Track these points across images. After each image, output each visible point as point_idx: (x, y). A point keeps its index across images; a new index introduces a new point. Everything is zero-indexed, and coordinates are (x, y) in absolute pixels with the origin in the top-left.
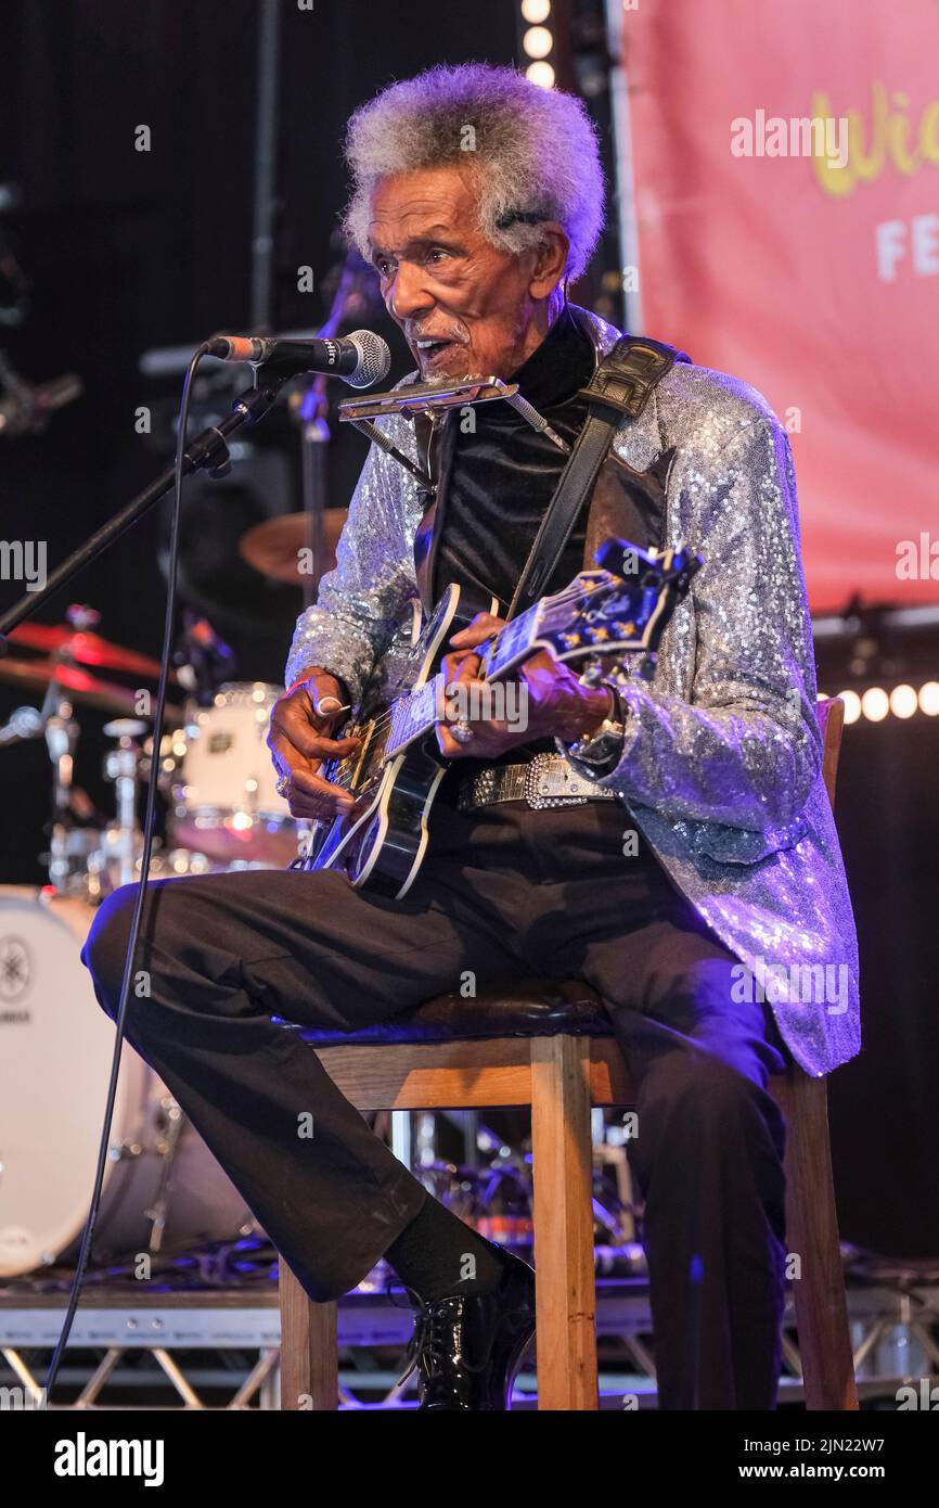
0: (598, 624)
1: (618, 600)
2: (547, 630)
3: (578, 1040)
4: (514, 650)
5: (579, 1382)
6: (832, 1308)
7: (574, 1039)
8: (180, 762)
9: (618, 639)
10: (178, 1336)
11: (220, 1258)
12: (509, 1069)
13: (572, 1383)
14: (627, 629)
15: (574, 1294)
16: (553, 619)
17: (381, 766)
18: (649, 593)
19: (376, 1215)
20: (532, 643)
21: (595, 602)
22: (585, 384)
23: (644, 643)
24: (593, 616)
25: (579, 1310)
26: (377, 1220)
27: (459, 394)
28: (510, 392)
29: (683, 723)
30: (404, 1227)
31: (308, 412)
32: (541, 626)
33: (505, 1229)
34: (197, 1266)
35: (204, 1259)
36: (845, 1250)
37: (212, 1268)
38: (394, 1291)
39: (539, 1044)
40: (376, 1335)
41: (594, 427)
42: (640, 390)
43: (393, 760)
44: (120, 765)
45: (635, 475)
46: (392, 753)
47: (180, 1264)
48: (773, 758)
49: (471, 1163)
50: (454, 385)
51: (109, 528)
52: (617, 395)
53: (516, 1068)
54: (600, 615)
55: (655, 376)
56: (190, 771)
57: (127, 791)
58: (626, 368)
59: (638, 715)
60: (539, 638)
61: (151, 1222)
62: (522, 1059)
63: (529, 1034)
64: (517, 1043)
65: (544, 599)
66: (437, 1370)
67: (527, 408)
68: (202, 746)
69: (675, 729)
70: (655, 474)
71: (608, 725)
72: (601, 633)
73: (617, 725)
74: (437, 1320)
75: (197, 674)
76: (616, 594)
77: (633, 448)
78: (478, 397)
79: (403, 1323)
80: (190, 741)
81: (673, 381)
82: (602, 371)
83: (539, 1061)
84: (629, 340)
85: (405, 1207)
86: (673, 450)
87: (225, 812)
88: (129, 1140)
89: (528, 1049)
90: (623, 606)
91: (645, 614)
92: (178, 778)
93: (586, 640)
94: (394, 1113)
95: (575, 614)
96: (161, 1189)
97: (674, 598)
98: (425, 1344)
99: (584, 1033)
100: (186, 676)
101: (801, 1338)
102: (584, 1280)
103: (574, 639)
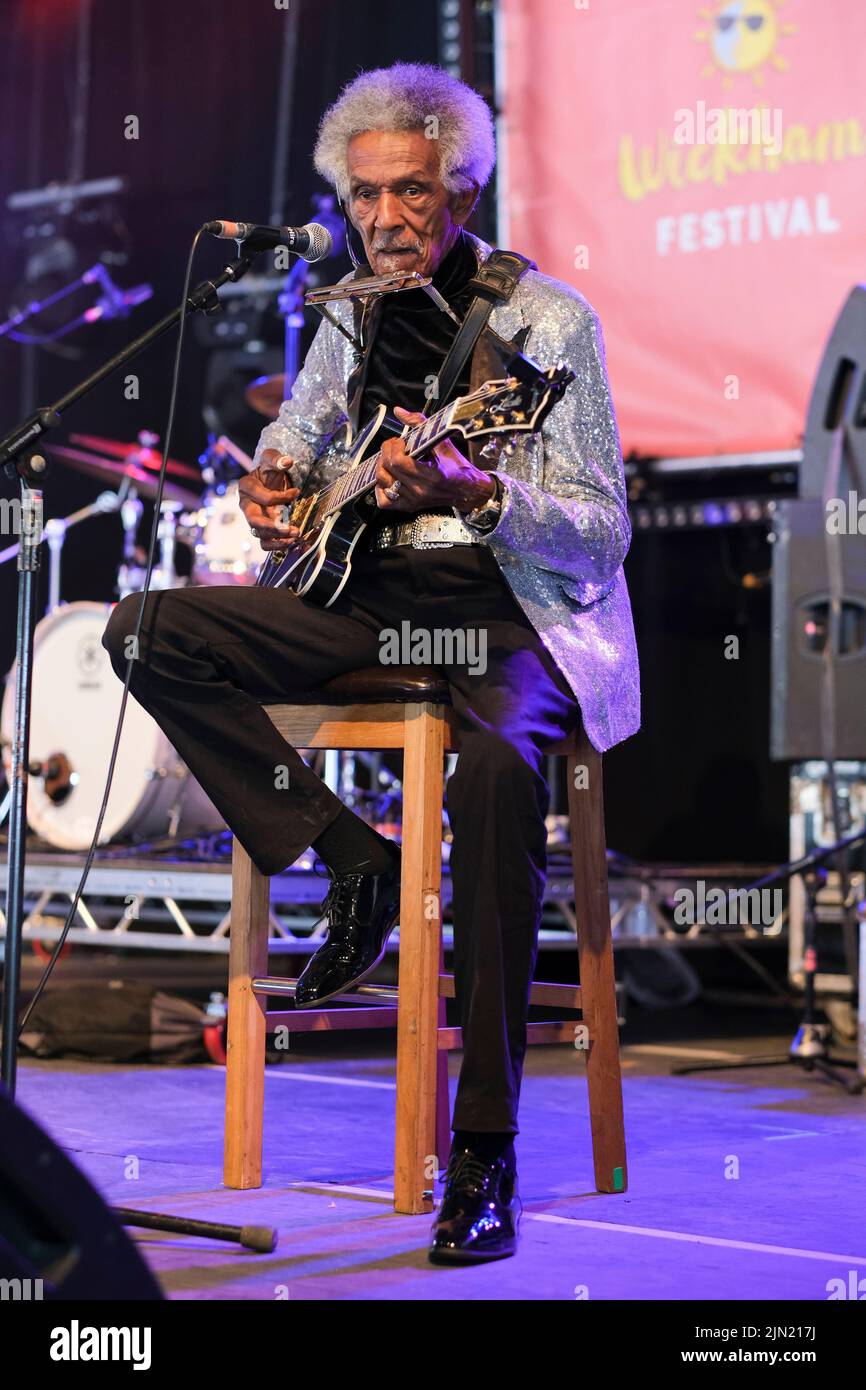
0: (498, 413)
1: (514, 398)
2: (460, 418)
3: (437, 707)
4: (433, 433)
5: (427, 933)
6: (599, 891)
7: (434, 706)
8: (202, 530)
9: (514, 423)
10: (182, 890)
11: (211, 843)
12: (389, 724)
13: (423, 934)
14: (520, 417)
15: (427, 875)
16: (465, 411)
17: (323, 519)
18: (537, 394)
19: (306, 818)
20: (449, 427)
21: (496, 400)
22: (473, 277)
23: (531, 425)
24: (494, 409)
25: (430, 886)
26: (307, 822)
27: (391, 284)
28: (425, 283)
29: (540, 504)
30: (325, 827)
31: (290, 308)
32: (456, 416)
33: (392, 831)
34: (196, 847)
35: (201, 843)
36: (609, 855)
37: (206, 849)
38: (318, 867)
39: (410, 707)
40: (307, 896)
41: (479, 303)
42: (509, 283)
43: (332, 515)
44: (165, 531)
45: (504, 343)
46: (332, 511)
47: (186, 845)
48: (599, 531)
49: (375, 790)
50: (387, 278)
51: (134, 345)
52: (495, 284)
53: (395, 723)
54: (499, 408)
55: (519, 275)
56: (209, 536)
57: (168, 548)
58: (499, 268)
59: (510, 493)
60: (453, 423)
61: (170, 819)
62: (399, 718)
63: (405, 701)
64: (395, 707)
65: (459, 399)
66: (338, 921)
67: (436, 295)
68: (216, 521)
69: (534, 505)
70: (517, 343)
71: (491, 504)
72: (501, 420)
73: (497, 503)
74: (343, 888)
75: (216, 474)
76: (513, 395)
77: (503, 322)
78: (403, 287)
79: (321, 888)
80: (209, 518)
81: (528, 281)
82: (483, 271)
83: (411, 719)
84: (499, 253)
85: (326, 814)
86: (529, 327)
87: (229, 562)
88: (161, 765)
89: (403, 712)
90: (517, 402)
91: (533, 408)
92: (200, 539)
93: (489, 423)
94: (328, 751)
95: (482, 408)
96: (178, 796)
97: (554, 398)
98: (333, 903)
99: (441, 702)
100: (208, 475)
101: (578, 909)
102: (434, 866)
103: (480, 423)
